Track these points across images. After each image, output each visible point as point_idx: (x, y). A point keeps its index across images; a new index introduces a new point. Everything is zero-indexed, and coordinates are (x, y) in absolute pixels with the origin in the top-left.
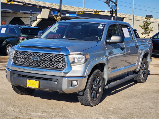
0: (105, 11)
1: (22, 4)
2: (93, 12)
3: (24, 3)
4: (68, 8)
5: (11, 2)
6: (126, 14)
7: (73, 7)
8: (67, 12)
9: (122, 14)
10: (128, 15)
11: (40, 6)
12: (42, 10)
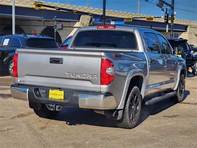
0: (161, 17)
1: (55, 9)
2: (145, 18)
3: (57, 8)
4: (114, 13)
5: (40, 7)
6: (191, 21)
7: (121, 12)
8: (112, 19)
9: (185, 20)
10: (193, 21)
11: (78, 12)
12: (81, 17)
